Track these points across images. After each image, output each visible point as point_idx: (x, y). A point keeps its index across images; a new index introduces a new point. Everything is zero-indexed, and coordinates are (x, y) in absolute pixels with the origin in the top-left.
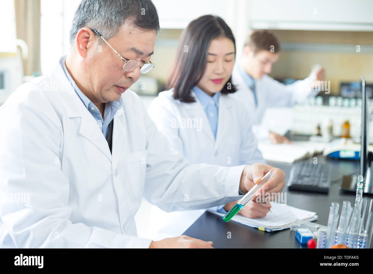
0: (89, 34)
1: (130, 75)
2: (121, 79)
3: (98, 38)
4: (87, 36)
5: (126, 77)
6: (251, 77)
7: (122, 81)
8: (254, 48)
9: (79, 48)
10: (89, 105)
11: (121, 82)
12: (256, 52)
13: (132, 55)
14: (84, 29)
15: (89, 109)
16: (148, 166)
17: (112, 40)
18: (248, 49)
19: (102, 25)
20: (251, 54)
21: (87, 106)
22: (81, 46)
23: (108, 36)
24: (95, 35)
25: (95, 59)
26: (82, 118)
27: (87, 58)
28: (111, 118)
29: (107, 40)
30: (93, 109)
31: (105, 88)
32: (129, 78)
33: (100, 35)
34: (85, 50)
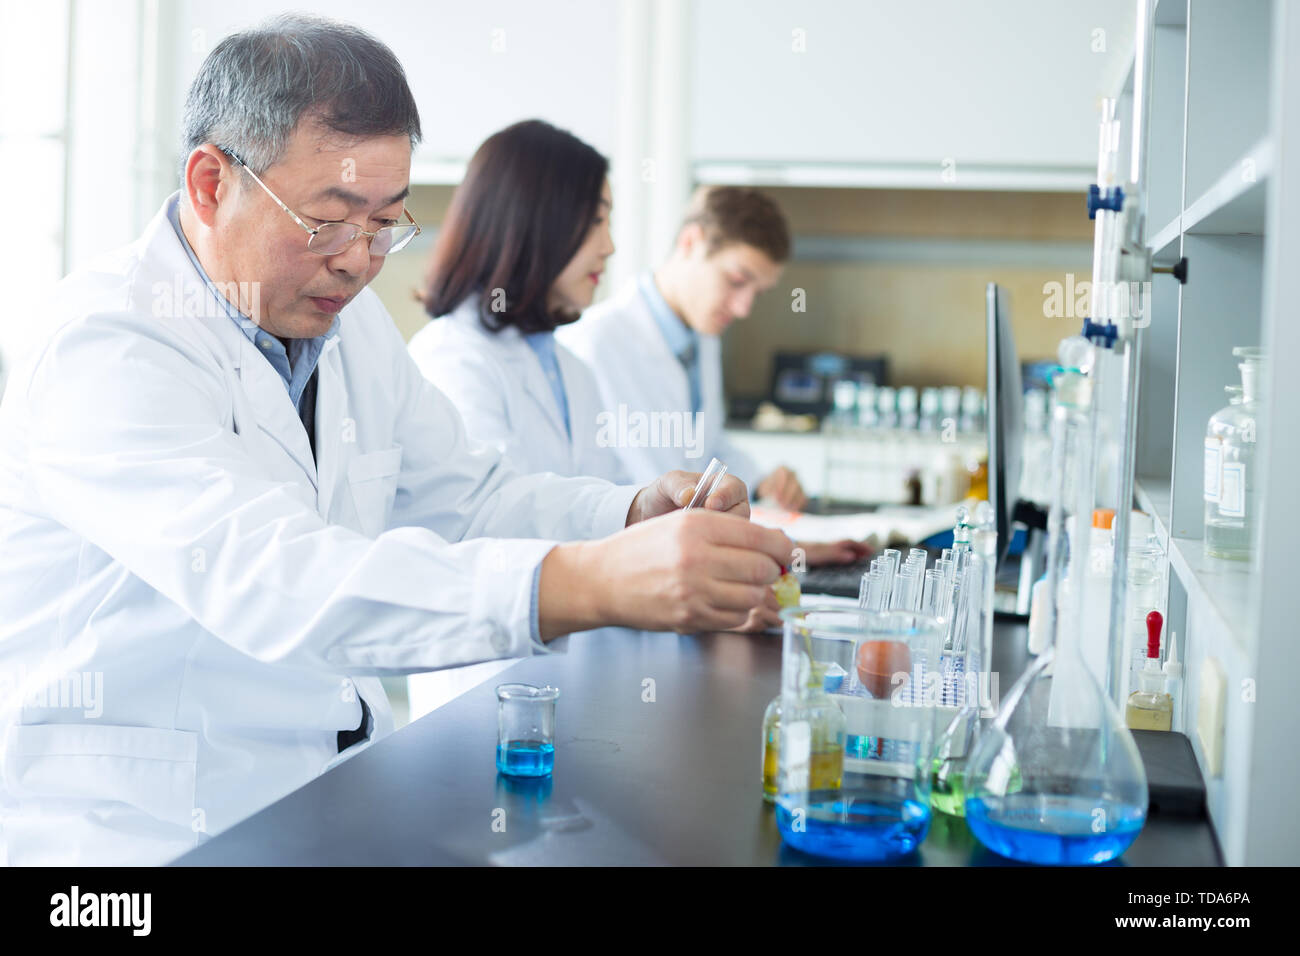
0: (214, 161)
1: (339, 263)
2: (318, 278)
3: (237, 172)
4: (214, 167)
5: (328, 269)
6: (687, 326)
7: (322, 281)
8: (713, 229)
9: (196, 202)
10: (256, 337)
11: (318, 284)
12: (717, 245)
13: (336, 208)
14: (203, 148)
15: (258, 345)
16: (400, 491)
17: (271, 174)
18: (694, 231)
19: (240, 137)
20: (700, 248)
21: (253, 340)
22: (200, 195)
23: (260, 165)
24: (231, 164)
25: (239, 229)
26: (242, 370)
27: (219, 228)
28: (310, 364)
29: (260, 174)
30: (266, 345)
31: (278, 304)
32: (340, 271)
33: (244, 164)
34: (212, 205)
